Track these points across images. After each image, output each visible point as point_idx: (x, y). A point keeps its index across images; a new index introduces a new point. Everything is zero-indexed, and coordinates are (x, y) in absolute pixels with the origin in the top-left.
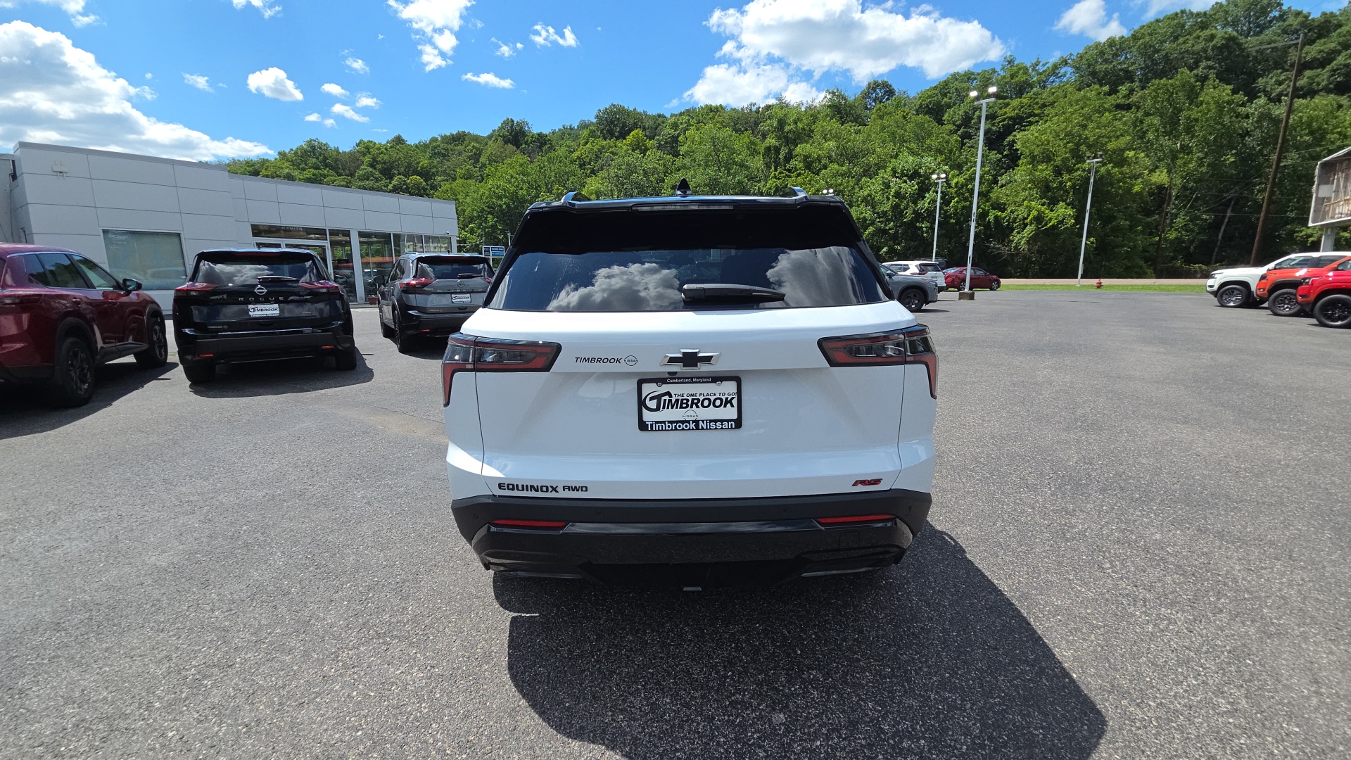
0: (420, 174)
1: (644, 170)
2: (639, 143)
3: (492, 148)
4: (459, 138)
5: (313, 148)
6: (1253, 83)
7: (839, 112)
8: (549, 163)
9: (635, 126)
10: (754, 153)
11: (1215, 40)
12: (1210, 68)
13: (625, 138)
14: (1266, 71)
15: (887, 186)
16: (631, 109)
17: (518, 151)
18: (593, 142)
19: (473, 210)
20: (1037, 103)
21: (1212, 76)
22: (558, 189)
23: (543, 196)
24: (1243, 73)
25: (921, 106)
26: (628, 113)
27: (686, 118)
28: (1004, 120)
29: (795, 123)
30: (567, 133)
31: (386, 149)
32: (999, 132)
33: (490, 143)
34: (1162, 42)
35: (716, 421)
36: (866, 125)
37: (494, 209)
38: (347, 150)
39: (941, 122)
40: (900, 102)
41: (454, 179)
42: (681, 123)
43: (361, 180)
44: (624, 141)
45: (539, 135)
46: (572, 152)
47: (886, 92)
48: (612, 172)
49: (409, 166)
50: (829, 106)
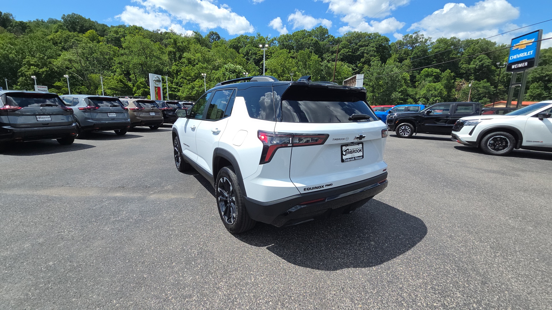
1: (100, 52)
2: (94, 37)
6: (322, 56)
7: (199, 41)
8: (31, 40)
9: (90, 28)
10: (163, 53)
11: (313, 41)
12: (312, 49)
13: (84, 33)
14: (325, 52)
15: (224, 74)
16: (87, 18)
17: (6, 30)
18: (62, 32)
20: (269, 52)
21: (313, 52)
23: (28, 58)
24: (320, 52)
25: (231, 45)
26: (85, 20)
27: (121, 29)
28: (259, 56)
29: (182, 43)
30: (39, 24)
32: (258, 59)
34: (300, 39)
35: (358, 157)
36: (211, 49)
39: (238, 52)
40: (223, 42)
42: (120, 32)
44: (84, 35)
45: (20, 22)
46: (47, 36)
47: (217, 37)
50: (195, 38)
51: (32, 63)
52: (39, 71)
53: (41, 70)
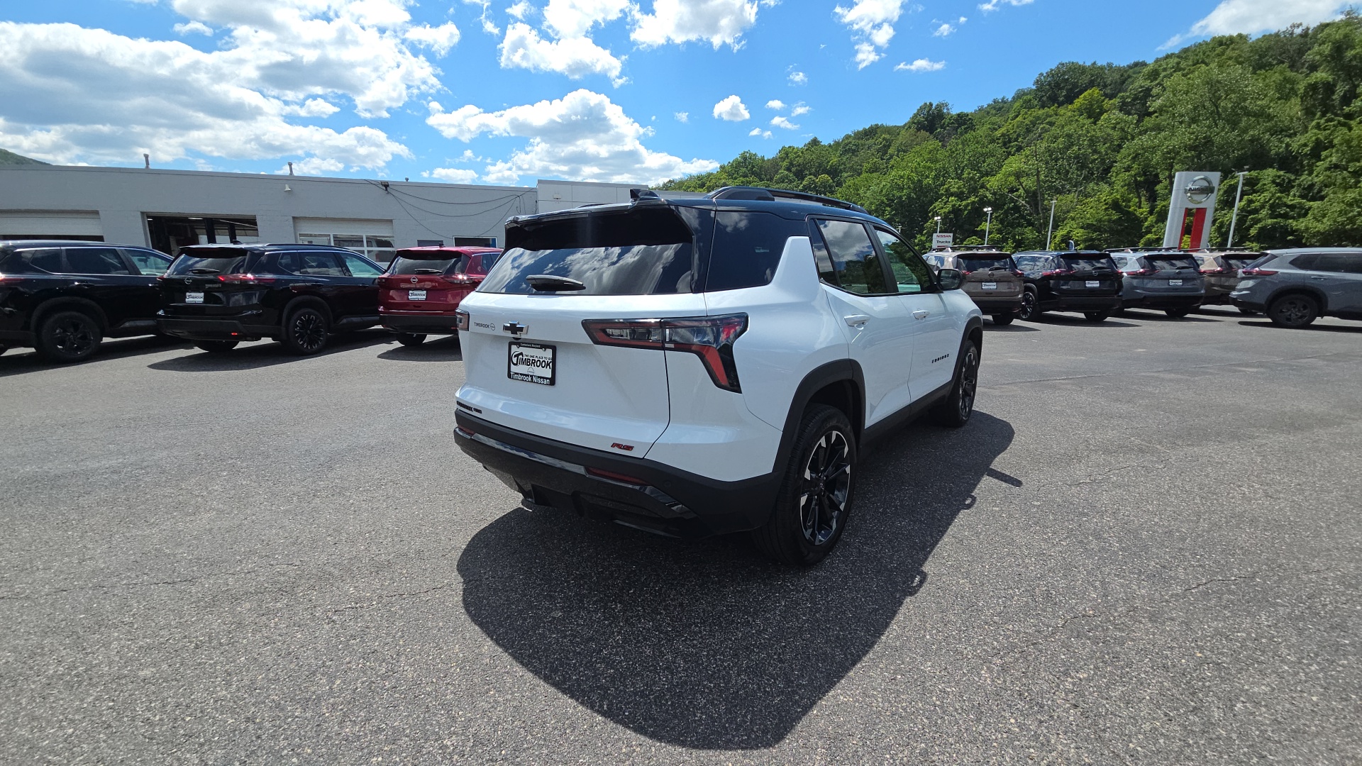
0: (828, 173)
2: (1092, 105)
3: (903, 138)
4: (871, 132)
5: (745, 159)
8: (964, 145)
9: (1091, 84)
10: (1287, 95)
13: (1071, 103)
17: (932, 137)
18: (1026, 113)
19: (871, 203)
22: (969, 174)
23: (949, 182)
26: (1082, 70)
27: (1173, 61)
30: (999, 108)
31: (802, 153)
33: (903, 132)
37: (893, 201)
38: (771, 157)
41: (859, 174)
42: (1165, 70)
43: (777, 183)
44: (1070, 107)
45: (959, 115)
46: (996, 130)
48: (1043, 145)
49: (820, 165)
51: (952, 190)
52: (960, 205)
53: (964, 203)
